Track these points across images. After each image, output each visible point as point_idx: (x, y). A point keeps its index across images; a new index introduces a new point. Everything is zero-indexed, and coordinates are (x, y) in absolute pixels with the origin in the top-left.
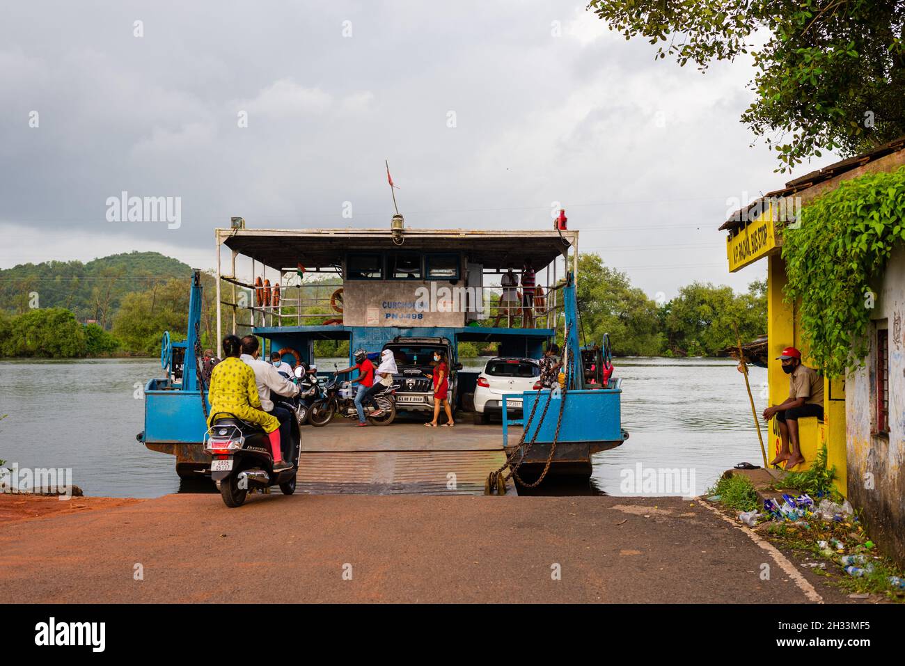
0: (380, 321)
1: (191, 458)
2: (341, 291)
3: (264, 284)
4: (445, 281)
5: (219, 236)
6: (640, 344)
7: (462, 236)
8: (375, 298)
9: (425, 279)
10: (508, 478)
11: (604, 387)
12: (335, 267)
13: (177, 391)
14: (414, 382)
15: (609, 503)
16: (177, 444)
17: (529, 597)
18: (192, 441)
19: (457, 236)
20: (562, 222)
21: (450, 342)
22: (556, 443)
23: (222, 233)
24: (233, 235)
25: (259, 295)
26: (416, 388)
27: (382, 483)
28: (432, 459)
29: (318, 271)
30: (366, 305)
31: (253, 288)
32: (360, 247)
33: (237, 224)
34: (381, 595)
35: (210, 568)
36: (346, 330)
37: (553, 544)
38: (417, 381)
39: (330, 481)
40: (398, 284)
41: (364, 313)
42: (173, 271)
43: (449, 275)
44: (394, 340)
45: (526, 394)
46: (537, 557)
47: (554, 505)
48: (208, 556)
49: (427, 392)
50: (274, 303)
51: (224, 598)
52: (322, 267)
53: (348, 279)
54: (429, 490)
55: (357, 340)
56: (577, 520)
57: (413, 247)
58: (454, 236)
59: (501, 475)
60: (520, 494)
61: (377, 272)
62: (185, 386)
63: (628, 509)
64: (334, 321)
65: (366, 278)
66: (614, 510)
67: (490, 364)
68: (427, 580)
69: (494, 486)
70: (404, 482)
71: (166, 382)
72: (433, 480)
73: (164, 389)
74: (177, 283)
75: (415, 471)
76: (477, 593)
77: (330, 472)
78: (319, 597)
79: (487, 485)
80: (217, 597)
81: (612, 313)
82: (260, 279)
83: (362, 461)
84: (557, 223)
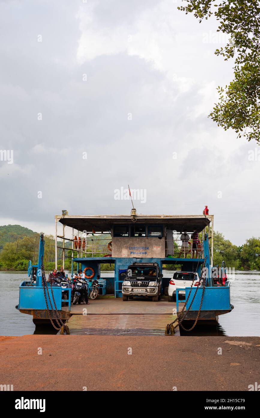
0: (128, 255)
1: (39, 317)
2: (111, 242)
3: (78, 239)
4: (156, 238)
5: (57, 218)
6: (229, 264)
7: (162, 218)
8: (126, 245)
9: (148, 237)
10: (176, 327)
11: (222, 285)
12: (109, 231)
13: (35, 287)
14: (141, 283)
15: (223, 339)
16: (33, 310)
17: (190, 386)
18: (39, 309)
19: (160, 218)
20: (206, 211)
21: (158, 265)
22: (200, 311)
23: (58, 217)
24: (63, 218)
25: (76, 244)
26: (142, 286)
27: (120, 329)
28: (144, 318)
29: (102, 233)
30: (122, 248)
31: (73, 241)
32: (118, 223)
33: (64, 212)
34: (123, 385)
35: (45, 371)
36: (113, 259)
37: (199, 360)
38: (142, 282)
39: (97, 328)
40: (135, 239)
41: (121, 252)
42: (25, 233)
43: (158, 235)
44: (133, 264)
45: (187, 289)
46: (192, 366)
47: (198, 340)
48: (43, 365)
49: (147, 287)
50: (83, 247)
51: (51, 386)
52: (104, 231)
53: (114, 237)
54: (141, 332)
55: (118, 264)
56: (209, 348)
57: (141, 223)
58: (158, 218)
59: (172, 325)
60: (181, 335)
61: (127, 233)
62: (37, 284)
63: (232, 343)
64: (109, 255)
65: (122, 236)
66: (225, 343)
67: (175, 275)
68: (143, 377)
69: (170, 331)
70: (130, 328)
71: (30, 282)
72: (143, 327)
73: (29, 286)
74: (28, 238)
75: (135, 323)
76: (167, 384)
77: (98, 324)
78: (94, 386)
79: (166, 330)
80: (48, 386)
81: (216, 251)
82: (76, 237)
83: (113, 318)
84: (204, 212)
